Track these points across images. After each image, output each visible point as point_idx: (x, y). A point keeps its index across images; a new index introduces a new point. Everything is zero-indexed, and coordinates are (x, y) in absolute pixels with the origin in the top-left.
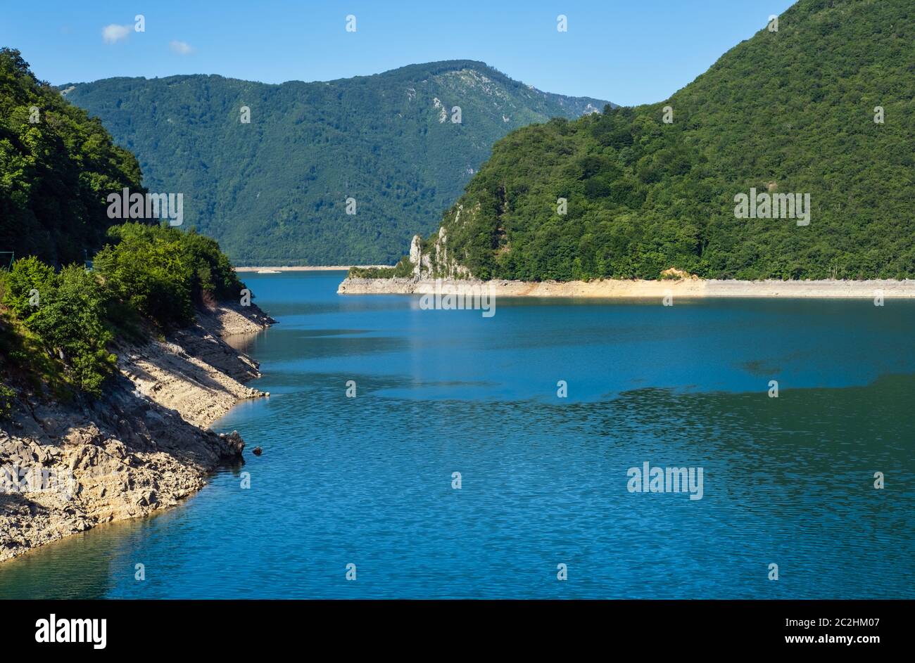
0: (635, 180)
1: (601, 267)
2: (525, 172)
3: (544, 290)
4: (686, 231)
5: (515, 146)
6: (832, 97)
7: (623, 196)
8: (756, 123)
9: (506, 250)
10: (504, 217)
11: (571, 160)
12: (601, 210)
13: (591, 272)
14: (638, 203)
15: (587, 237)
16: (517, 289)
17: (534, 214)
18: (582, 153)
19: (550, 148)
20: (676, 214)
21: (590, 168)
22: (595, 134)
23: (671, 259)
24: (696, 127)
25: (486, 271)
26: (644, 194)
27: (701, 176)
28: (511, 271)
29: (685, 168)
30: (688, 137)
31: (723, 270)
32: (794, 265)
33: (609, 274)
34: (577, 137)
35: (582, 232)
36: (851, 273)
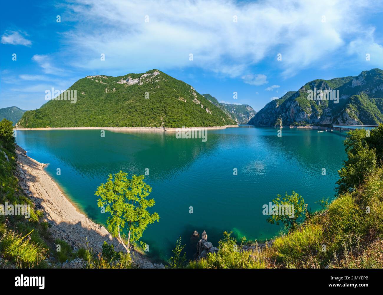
0: (41, 117)
1: (39, 126)
2: (29, 116)
3: (33, 129)
4: (49, 122)
5: (27, 113)
6: (62, 108)
7: (40, 118)
8: (54, 110)
9: (27, 125)
10: (27, 121)
11: (34, 114)
12: (38, 120)
13: (38, 127)
14: (42, 119)
15: (37, 123)
16: (29, 129)
17: (30, 120)
18: (35, 114)
19: (31, 113)
20: (47, 120)
21: (36, 115)
22: (36, 112)
23: (47, 125)
24: (47, 111)
25: (26, 127)
26: (43, 118)
27: (49, 116)
28: (28, 127)
29: (47, 115)
30: (46, 112)
31: (53, 126)
32: (62, 126)
33: (40, 127)
34: (34, 112)
35: (37, 122)
36: (68, 127)
